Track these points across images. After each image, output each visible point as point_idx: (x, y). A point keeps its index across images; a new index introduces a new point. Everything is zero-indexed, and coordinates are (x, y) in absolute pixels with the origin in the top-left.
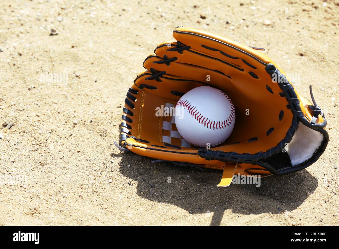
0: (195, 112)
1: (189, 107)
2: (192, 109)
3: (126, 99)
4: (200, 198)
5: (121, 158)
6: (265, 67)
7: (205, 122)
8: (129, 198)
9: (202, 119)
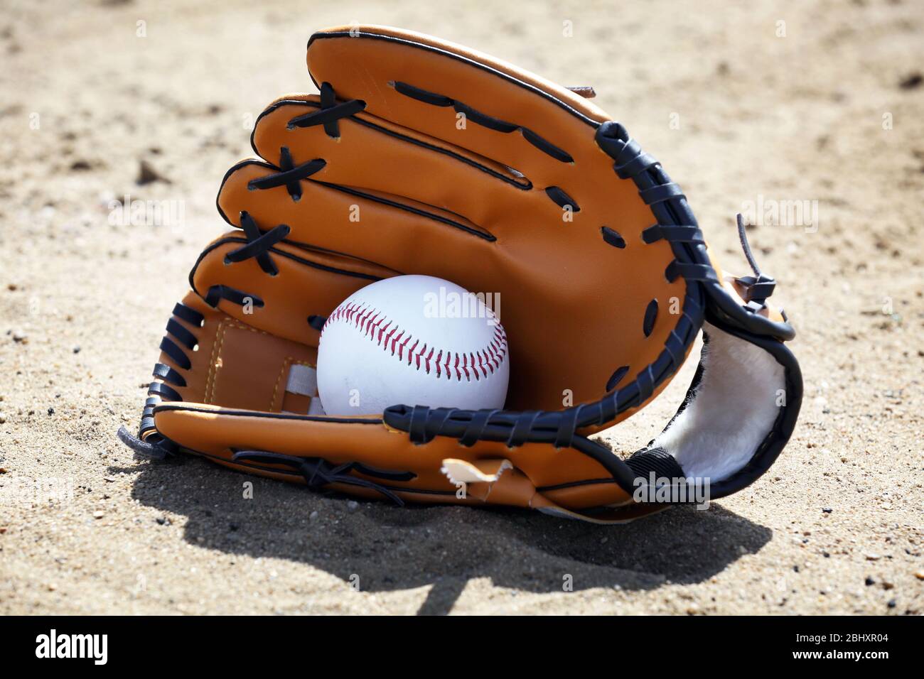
0: (378, 325)
1: (359, 315)
2: (370, 318)
3: (165, 340)
4: (391, 558)
5: (139, 473)
6: (595, 131)
7: (411, 351)
8: (156, 549)
9: (402, 341)
